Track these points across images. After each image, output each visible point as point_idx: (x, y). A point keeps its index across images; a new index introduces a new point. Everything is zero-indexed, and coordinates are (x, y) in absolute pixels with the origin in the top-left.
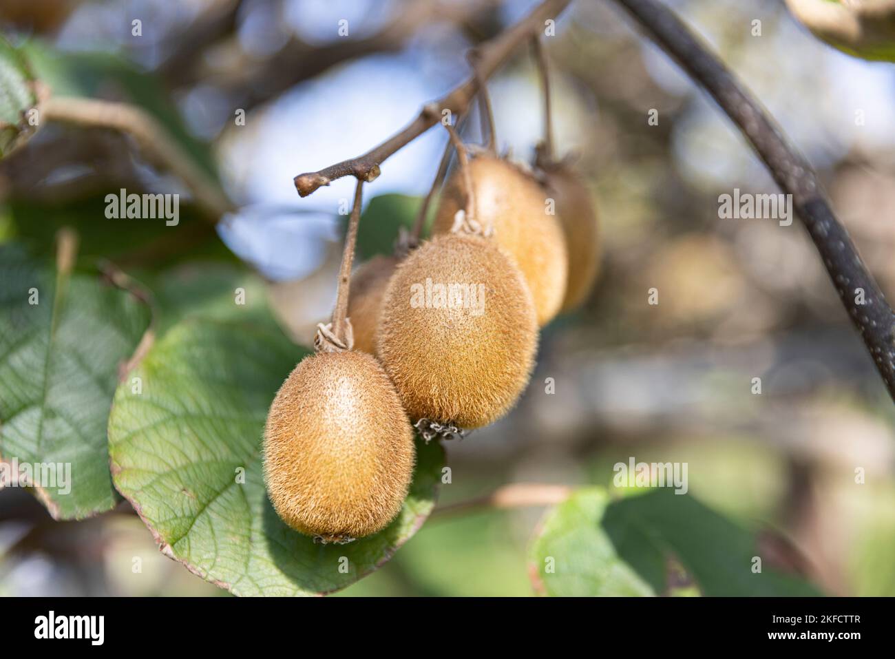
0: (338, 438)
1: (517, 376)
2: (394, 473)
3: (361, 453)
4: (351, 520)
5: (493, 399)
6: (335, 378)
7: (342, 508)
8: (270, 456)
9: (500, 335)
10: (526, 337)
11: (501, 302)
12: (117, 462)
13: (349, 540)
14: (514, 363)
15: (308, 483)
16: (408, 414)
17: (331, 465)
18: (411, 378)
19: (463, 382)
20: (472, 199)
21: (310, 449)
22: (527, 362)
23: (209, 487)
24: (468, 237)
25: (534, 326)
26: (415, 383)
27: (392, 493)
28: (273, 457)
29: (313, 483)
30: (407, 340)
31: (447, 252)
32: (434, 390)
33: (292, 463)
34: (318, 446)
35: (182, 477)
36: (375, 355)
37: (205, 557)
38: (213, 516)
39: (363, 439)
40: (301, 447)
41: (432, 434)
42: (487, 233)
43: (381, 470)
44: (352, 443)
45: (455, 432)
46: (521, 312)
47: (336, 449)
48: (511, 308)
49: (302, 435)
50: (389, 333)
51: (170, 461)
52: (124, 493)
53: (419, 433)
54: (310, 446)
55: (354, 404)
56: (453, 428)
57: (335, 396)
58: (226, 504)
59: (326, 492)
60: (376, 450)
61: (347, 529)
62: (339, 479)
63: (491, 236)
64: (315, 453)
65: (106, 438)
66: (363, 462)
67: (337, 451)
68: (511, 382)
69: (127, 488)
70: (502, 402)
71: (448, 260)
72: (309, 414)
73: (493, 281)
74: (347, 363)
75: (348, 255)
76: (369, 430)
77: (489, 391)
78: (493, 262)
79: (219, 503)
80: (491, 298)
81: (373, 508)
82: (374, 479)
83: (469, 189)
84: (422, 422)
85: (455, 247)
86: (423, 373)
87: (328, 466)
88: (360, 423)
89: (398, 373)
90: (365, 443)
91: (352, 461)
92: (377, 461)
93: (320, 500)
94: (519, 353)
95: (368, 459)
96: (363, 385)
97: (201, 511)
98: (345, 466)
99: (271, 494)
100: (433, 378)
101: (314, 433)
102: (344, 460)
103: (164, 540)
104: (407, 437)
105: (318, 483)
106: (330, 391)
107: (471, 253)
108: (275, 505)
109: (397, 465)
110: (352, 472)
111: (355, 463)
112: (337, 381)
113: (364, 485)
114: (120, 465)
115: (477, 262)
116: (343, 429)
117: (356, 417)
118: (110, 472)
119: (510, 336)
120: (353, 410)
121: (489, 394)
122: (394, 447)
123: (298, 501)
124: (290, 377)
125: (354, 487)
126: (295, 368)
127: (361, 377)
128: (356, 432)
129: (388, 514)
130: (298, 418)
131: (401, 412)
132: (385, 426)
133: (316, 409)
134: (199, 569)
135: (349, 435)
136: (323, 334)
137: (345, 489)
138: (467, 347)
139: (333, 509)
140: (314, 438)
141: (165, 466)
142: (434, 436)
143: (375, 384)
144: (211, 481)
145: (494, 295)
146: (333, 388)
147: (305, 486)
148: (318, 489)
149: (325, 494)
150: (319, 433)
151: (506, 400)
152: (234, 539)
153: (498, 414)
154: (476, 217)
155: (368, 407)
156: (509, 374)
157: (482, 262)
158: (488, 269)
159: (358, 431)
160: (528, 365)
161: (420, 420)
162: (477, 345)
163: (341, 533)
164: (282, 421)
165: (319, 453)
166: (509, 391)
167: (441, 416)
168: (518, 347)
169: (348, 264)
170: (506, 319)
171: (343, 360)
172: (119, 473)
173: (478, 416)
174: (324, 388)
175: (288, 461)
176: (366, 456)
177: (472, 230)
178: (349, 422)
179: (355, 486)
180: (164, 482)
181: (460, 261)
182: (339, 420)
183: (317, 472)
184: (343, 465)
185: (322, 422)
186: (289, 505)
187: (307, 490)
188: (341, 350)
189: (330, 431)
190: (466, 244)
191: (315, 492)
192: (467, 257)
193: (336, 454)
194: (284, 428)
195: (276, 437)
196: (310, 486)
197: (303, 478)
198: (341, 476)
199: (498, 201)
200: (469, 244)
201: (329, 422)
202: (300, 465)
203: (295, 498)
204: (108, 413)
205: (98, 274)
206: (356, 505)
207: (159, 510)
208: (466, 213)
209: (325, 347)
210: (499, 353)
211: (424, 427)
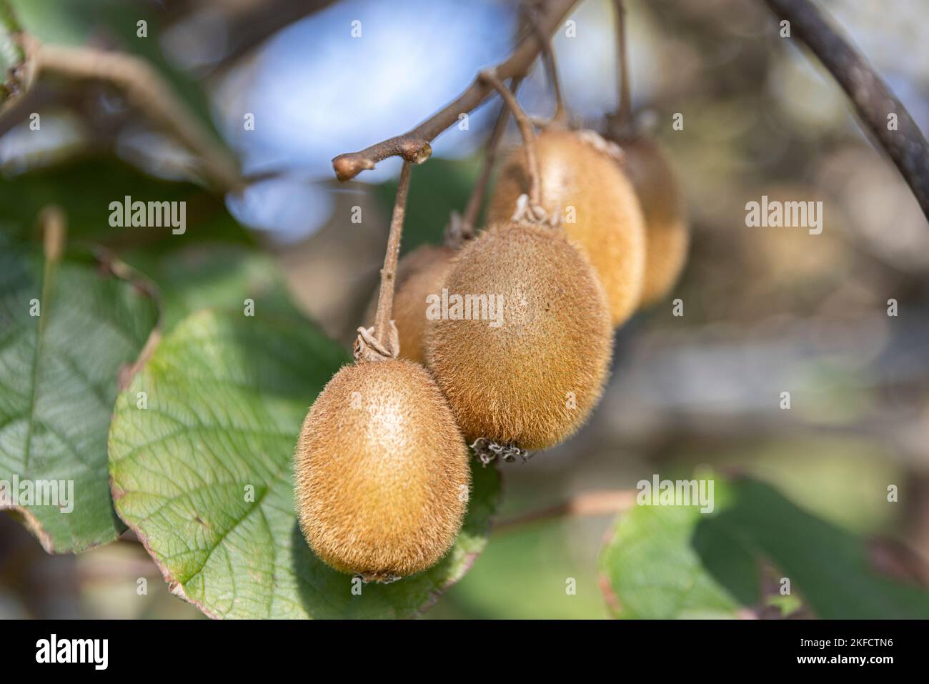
0: (382, 461)
1: (589, 389)
2: (447, 501)
3: (409, 479)
4: (397, 556)
5: (562, 416)
6: (379, 392)
7: (387, 542)
8: (302, 482)
9: (570, 342)
10: (599, 343)
11: (571, 303)
12: (120, 484)
13: (395, 579)
14: (585, 374)
15: (348, 514)
16: (462, 433)
17: (374, 493)
18: (467, 391)
19: (527, 396)
20: (536, 181)
21: (351, 474)
22: (601, 373)
23: (226, 515)
24: (533, 226)
25: (609, 331)
26: (472, 397)
27: (444, 525)
28: (306, 483)
29: (354, 514)
30: (462, 347)
31: (508, 245)
32: (494, 406)
33: (329, 490)
34: (360, 471)
35: (195, 503)
36: (425, 365)
37: (221, 598)
38: (231, 549)
39: (411, 463)
40: (340, 472)
41: (490, 456)
42: (554, 221)
43: (432, 498)
44: (399, 468)
45: (518, 453)
46: (594, 314)
47: (381, 475)
48: (583, 311)
49: (341, 458)
50: (441, 340)
51: (181, 483)
52: (127, 522)
53: (476, 454)
54: (350, 471)
55: (401, 422)
56: (515, 449)
57: (379, 413)
58: (246, 535)
59: (369, 524)
60: (427, 475)
61: (392, 567)
62: (384, 509)
63: (559, 224)
64: (356, 479)
65: (107, 456)
66: (412, 490)
67: (382, 476)
68: (582, 396)
69: (131, 516)
70: (572, 419)
71: (510, 254)
72: (349, 433)
73: (563, 279)
74: (393, 374)
75: (393, 247)
76: (419, 452)
77: (557, 407)
78: (562, 257)
79: (238, 534)
80: (559, 299)
81: (423, 543)
82: (424, 509)
83: (533, 169)
84: (479, 442)
85: (518, 240)
86: (481, 386)
87: (370, 494)
88: (409, 445)
89: (452, 386)
90: (414, 467)
91: (398, 488)
92: (426, 487)
93: (361, 533)
94: (592, 362)
95: (418, 486)
96: (412, 400)
97: (217, 544)
98: (392, 494)
99: (304, 525)
100: (493, 391)
101: (355, 456)
102: (389, 487)
103: (175, 578)
104: (462, 459)
105: (359, 513)
106: (374, 407)
107: (536, 246)
108: (308, 539)
109: (450, 493)
110: (399, 501)
111: (403, 491)
112: (382, 395)
113: (413, 516)
114: (123, 489)
115: (543, 256)
116: (389, 451)
117: (403, 437)
118: (111, 496)
119: (581, 343)
120: (400, 429)
121: (558, 410)
122: (446, 472)
123: (336, 534)
124: (326, 389)
125: (401, 519)
126: (331, 379)
127: (409, 391)
128: (404, 455)
129: (439, 549)
130: (337, 439)
131: (455, 430)
132: (436, 447)
133: (358, 429)
134: (215, 612)
135: (396, 458)
136: (364, 339)
137: (391, 519)
138: (532, 356)
139: (376, 544)
140: (355, 462)
141: (175, 488)
142: (493, 458)
143: (425, 399)
144: (229, 508)
145: (563, 296)
146: (376, 403)
147: (345, 517)
148: (360, 520)
149: (367, 527)
150: (360, 456)
151: (576, 416)
152: (255, 577)
153: (567, 433)
154: (541, 203)
155: (418, 425)
156: (580, 387)
157: (549, 257)
158: (556, 265)
159: (407, 454)
160: (601, 376)
161: (477, 440)
162: (544, 354)
163: (385, 571)
164: (317, 442)
165: (361, 479)
166: (579, 407)
167: (501, 435)
168: (591, 355)
169: (394, 258)
170: (577, 323)
171: (388, 371)
172: (122, 497)
173: (544, 435)
174: (367, 404)
175: (324, 488)
176: (415, 483)
177: (537, 218)
178: (396, 443)
179: (403, 517)
180: (175, 508)
181: (523, 256)
182: (384, 441)
183: (359, 501)
184: (389, 492)
185: (364, 443)
186: (325, 539)
187: (347, 522)
188: (385, 359)
189: (373, 454)
190: (531, 235)
191: (355, 524)
192: (532, 250)
193: (380, 481)
194: (320, 450)
195: (310, 460)
196: (350, 516)
197: (341, 507)
198: (386, 505)
199: (565, 182)
200: (534, 236)
201: (373, 443)
202: (339, 493)
203: (332, 531)
204: (108, 425)
205: (94, 263)
206: (403, 539)
207: (168, 543)
208: (530, 198)
209: (367, 355)
210: (569, 363)
211: (481, 447)
